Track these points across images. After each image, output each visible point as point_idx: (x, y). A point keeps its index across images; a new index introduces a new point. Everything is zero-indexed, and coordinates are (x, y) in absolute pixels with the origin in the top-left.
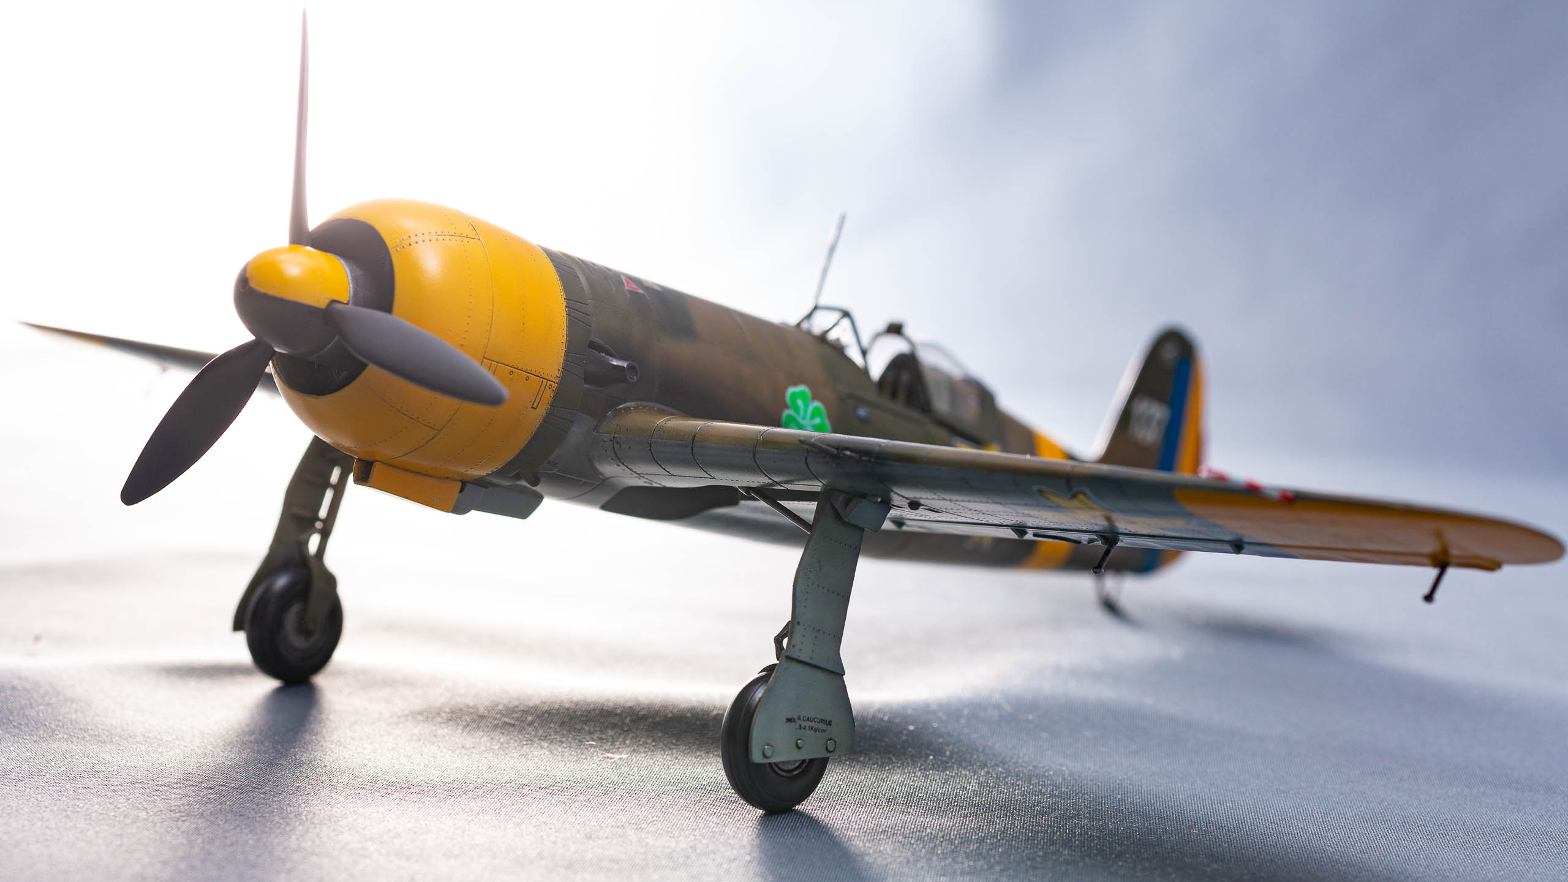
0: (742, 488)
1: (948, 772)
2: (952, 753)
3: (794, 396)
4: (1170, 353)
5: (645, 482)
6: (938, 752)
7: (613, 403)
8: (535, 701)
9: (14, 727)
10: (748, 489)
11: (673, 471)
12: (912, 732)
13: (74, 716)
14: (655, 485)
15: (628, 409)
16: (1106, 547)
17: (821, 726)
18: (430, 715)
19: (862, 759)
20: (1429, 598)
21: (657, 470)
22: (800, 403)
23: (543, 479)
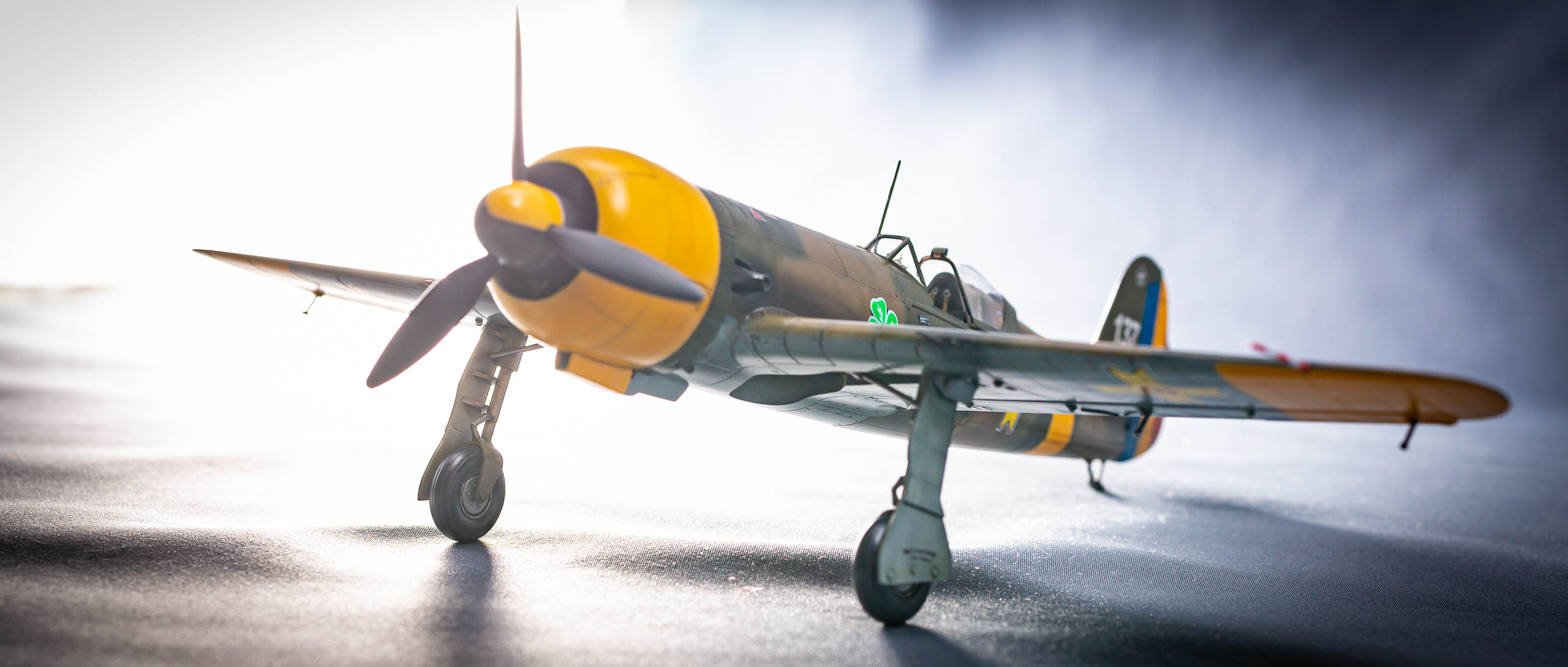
0: (856, 373)
1: (1014, 599)
2: (1013, 585)
3: (875, 304)
4: (1141, 277)
5: (773, 371)
6: (1003, 585)
7: (748, 309)
8: (675, 551)
9: (265, 571)
10: (861, 374)
11: (802, 361)
12: (979, 571)
13: (309, 563)
14: (780, 373)
15: (762, 313)
16: (1142, 417)
17: (928, 557)
18: (587, 562)
19: (944, 590)
20: (1404, 446)
21: (789, 360)
22: (880, 310)
23: (696, 368)
